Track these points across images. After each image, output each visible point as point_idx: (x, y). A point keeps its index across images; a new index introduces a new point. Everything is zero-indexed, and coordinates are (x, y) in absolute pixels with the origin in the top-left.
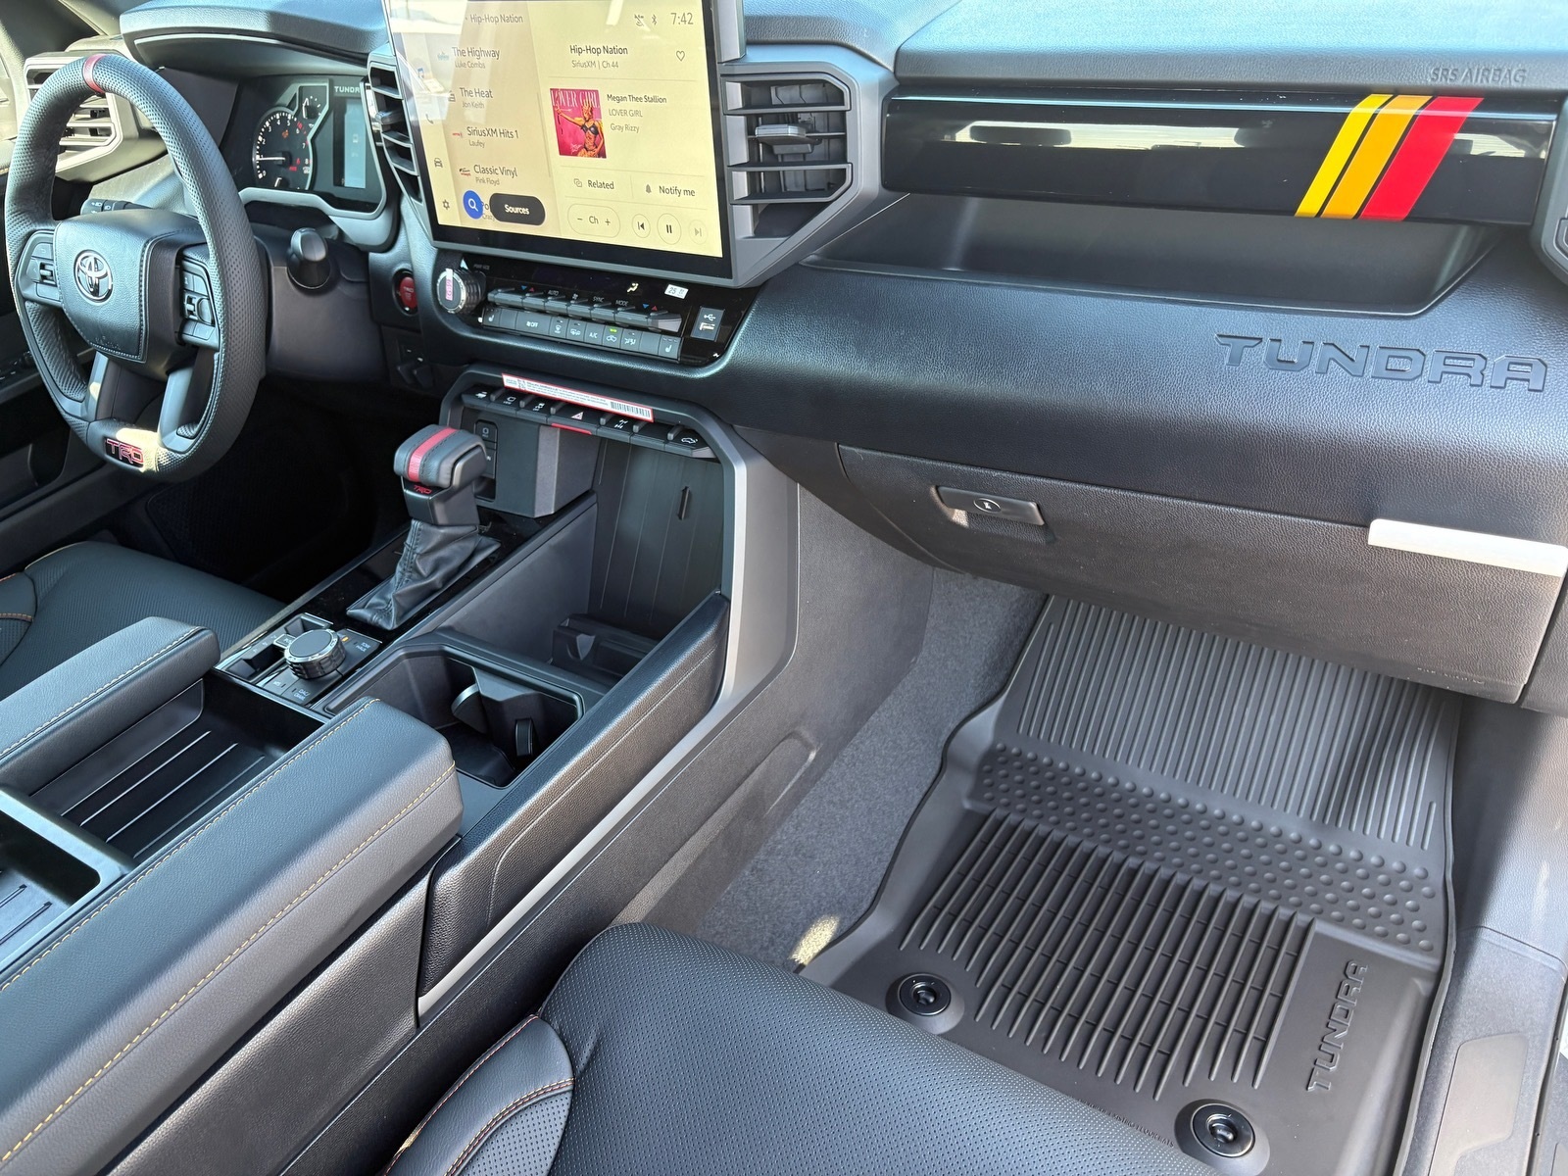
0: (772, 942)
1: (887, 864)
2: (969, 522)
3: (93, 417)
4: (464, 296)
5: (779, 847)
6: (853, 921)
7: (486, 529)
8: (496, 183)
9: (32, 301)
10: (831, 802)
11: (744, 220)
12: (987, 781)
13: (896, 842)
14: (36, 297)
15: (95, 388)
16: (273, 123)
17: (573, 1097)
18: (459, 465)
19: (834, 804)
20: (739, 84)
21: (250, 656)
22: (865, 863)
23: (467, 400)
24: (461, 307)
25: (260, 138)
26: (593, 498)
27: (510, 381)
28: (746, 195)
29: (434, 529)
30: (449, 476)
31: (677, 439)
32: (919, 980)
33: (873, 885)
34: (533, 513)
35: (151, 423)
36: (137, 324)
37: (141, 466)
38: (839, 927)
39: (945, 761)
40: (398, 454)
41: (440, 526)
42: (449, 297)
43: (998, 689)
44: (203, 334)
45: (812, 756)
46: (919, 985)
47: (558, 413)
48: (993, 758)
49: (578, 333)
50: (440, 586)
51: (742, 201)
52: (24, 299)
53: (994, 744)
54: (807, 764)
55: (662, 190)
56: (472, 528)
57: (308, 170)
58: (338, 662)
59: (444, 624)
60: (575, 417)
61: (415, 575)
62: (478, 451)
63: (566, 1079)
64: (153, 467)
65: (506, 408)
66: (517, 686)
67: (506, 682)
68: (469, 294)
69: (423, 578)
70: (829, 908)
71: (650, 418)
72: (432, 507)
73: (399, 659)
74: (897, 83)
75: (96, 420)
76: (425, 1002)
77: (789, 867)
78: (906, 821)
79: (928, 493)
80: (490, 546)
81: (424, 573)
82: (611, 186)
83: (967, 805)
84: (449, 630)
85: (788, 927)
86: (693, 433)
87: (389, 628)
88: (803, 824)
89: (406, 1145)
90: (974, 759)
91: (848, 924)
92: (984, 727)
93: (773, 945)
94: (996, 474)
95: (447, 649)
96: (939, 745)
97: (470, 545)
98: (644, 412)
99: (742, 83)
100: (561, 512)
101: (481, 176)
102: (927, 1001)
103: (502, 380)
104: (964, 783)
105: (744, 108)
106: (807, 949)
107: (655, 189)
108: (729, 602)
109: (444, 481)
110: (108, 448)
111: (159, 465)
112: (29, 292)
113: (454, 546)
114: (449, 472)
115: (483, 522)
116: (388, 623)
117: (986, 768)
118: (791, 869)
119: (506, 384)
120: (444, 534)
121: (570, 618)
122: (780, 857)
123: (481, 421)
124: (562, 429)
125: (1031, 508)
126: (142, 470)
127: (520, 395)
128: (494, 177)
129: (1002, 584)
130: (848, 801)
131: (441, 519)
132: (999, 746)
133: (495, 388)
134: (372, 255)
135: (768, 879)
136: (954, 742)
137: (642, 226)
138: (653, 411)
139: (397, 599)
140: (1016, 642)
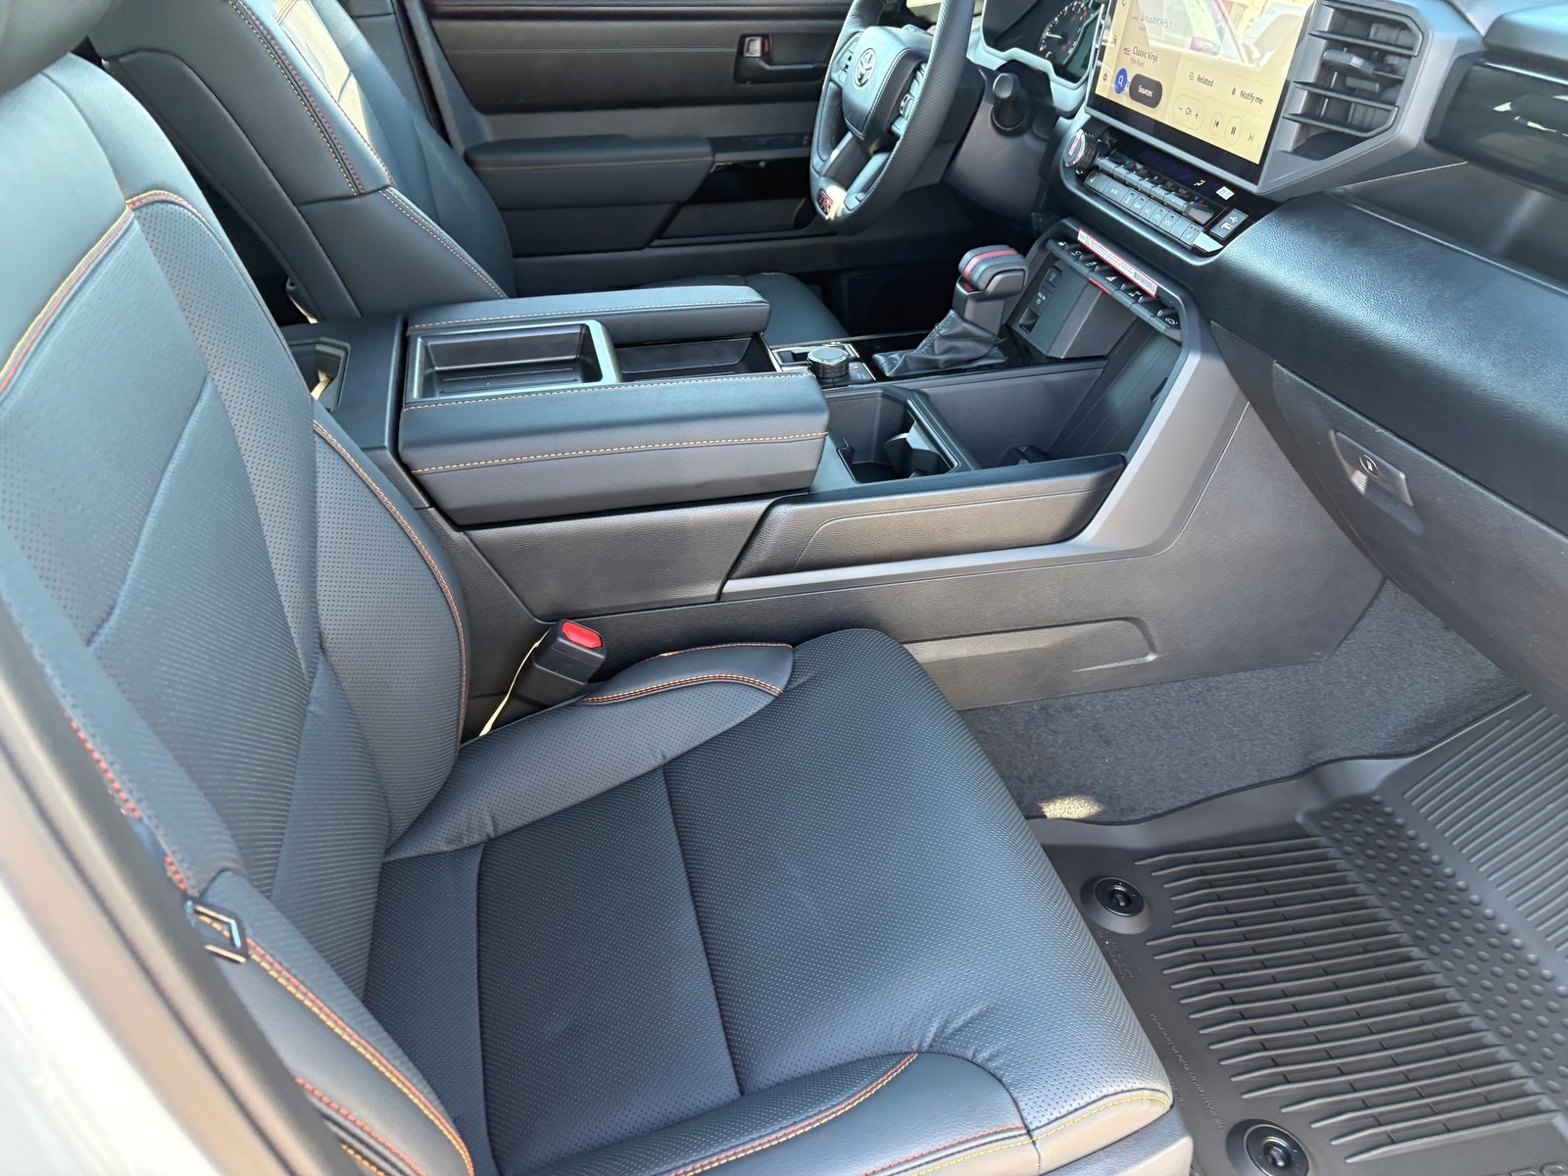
0: (1031, 780)
1: (1179, 804)
2: (1366, 490)
3: (824, 173)
4: (1081, 154)
5: (1079, 711)
6: (1113, 820)
7: (1001, 341)
8: (1142, 65)
9: (835, 83)
10: (1153, 714)
11: (1290, 135)
12: (1336, 814)
13: (1202, 797)
14: (837, 81)
15: (836, 153)
16: (1070, 9)
17: (773, 702)
18: (998, 278)
19: (1157, 719)
20: (1332, 10)
21: (796, 352)
22: (1158, 788)
23: (1051, 245)
24: (1074, 162)
25: (1056, 19)
26: (1103, 363)
27: (1084, 237)
28: (1299, 112)
29: (960, 321)
30: (987, 282)
31: (1163, 318)
32: (1124, 885)
33: (1153, 809)
34: (1048, 352)
35: (847, 187)
36: (869, 108)
37: (826, 213)
38: (1097, 815)
39: (1310, 773)
40: (968, 256)
41: (965, 320)
42: (1071, 153)
43: (1413, 750)
44: (900, 127)
45: (1151, 658)
46: (1119, 888)
47: (1099, 272)
48: (1363, 804)
49: (1138, 207)
50: (942, 367)
51: (1294, 118)
52: (831, 80)
53: (1374, 793)
54: (1141, 660)
55: (1243, 94)
56: (990, 335)
57: (1071, 51)
58: (837, 375)
59: (925, 390)
60: (1108, 278)
61: (930, 350)
62: (1020, 274)
63: (778, 689)
64: (832, 218)
65: (1069, 258)
66: (930, 443)
67: (927, 439)
68: (1086, 153)
69: (934, 354)
70: (1099, 795)
71: (1153, 293)
72: (965, 302)
73: (876, 393)
74: (1483, 49)
75: (824, 176)
76: (732, 586)
77: (1080, 735)
78: (1226, 789)
79: (1327, 434)
80: (999, 358)
81: (936, 351)
82: (1210, 83)
83: (1299, 819)
84: (925, 396)
85: (1052, 781)
86: (1176, 316)
87: (888, 375)
88: (1114, 711)
89: (665, 655)
90: (1341, 792)
91: (1106, 819)
92: (1372, 774)
93: (1030, 783)
94: (1379, 430)
95: (909, 402)
96: (1311, 757)
97: (983, 350)
98: (1150, 285)
99: (1337, 9)
100: (1068, 360)
101: (1136, 57)
102: (1118, 903)
103: (1077, 233)
104: (1312, 802)
105: (1328, 32)
106: (1055, 810)
107: (1238, 92)
108: (1126, 465)
109: (982, 285)
110: (820, 196)
111: (835, 216)
112: (835, 76)
113: (970, 344)
114: (989, 278)
115: (1000, 336)
116: (889, 371)
117: (1348, 806)
118: (1082, 739)
119: (1079, 238)
120: (965, 328)
121: (1030, 447)
122: (1075, 720)
123: (1055, 267)
124: (1104, 293)
125: (1399, 478)
126: (827, 217)
127: (1085, 250)
128: (1142, 59)
129: (1479, 653)
130: (1173, 728)
131: (968, 315)
132: (1377, 798)
133: (1072, 239)
134: (1061, 119)
135: (1054, 728)
136: (1332, 765)
137: (1217, 124)
138: (1159, 289)
139: (908, 360)
140: (1463, 718)
